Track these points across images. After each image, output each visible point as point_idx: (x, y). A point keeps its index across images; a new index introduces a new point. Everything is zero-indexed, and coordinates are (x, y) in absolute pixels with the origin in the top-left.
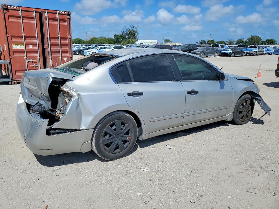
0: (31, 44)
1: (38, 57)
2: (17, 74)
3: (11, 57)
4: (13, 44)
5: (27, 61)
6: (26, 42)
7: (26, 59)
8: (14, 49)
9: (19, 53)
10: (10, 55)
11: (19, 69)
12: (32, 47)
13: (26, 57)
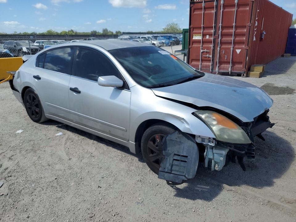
0: (208, 35)
1: (212, 48)
2: (193, 63)
3: (190, 46)
4: (193, 35)
5: (202, 51)
6: (204, 33)
7: (201, 49)
8: (194, 40)
9: (197, 43)
10: (189, 45)
11: (194, 59)
12: (209, 37)
13: (202, 47)
